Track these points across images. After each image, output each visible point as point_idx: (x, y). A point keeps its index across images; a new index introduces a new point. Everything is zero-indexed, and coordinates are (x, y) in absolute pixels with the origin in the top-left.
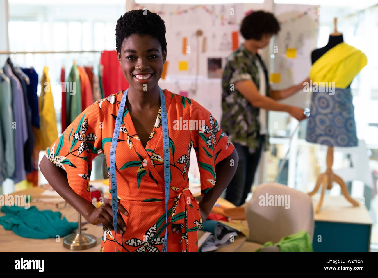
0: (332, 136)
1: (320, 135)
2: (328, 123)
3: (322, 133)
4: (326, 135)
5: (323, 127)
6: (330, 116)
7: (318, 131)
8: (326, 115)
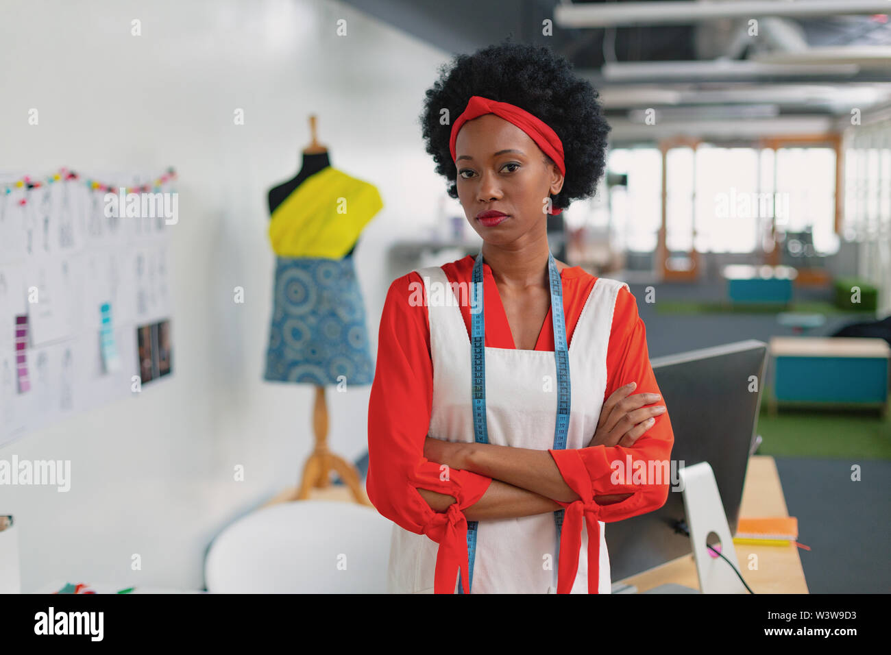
0: (318, 363)
1: (294, 364)
2: (308, 335)
3: (298, 357)
4: (307, 361)
5: (298, 345)
6: (312, 320)
7: (291, 354)
8: (302, 318)
